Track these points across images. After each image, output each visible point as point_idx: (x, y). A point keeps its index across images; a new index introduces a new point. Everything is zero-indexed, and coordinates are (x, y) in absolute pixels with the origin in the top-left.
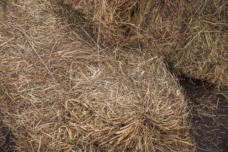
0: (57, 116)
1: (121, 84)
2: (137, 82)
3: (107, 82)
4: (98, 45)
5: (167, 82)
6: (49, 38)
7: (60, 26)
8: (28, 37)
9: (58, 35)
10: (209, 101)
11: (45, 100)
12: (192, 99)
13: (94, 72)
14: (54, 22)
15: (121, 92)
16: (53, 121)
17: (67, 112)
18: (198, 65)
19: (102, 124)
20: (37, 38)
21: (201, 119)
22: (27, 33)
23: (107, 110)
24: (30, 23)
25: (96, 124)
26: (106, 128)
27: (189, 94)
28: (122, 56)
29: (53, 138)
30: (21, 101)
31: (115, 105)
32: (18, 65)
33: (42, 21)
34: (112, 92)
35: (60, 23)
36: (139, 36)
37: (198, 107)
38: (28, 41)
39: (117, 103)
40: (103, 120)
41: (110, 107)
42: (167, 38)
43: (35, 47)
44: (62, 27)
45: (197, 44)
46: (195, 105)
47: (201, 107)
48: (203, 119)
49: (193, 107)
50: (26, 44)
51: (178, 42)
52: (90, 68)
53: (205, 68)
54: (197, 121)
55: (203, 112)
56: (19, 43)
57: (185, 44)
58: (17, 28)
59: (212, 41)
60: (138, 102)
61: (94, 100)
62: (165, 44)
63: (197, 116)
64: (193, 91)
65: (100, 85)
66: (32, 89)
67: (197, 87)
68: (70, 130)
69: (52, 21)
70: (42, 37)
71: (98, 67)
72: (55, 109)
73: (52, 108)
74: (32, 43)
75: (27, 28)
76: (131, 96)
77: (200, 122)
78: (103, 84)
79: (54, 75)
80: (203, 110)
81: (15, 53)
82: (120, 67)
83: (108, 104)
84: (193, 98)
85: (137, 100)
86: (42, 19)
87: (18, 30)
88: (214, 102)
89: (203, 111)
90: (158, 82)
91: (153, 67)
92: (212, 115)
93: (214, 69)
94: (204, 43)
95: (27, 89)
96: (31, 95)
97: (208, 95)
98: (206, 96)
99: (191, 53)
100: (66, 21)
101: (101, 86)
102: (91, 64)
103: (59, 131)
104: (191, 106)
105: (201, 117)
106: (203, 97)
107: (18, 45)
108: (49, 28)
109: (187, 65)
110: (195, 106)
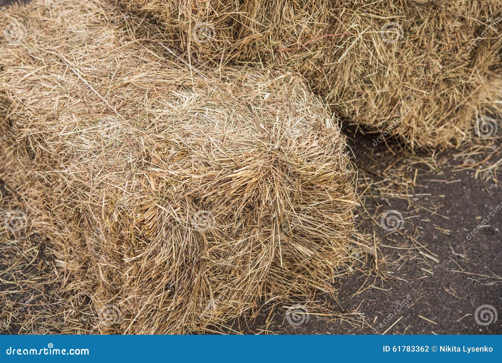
0: (128, 162)
1: (232, 111)
2: (259, 108)
3: (207, 109)
4: (190, 65)
5: (308, 108)
6: (106, 61)
7: (122, 43)
8: (69, 62)
9: (121, 56)
10: (401, 175)
11: (107, 143)
12: (369, 173)
13: (186, 99)
14: (113, 37)
15: (232, 123)
16: (123, 169)
17: (144, 155)
18: (367, 96)
19: (203, 168)
20: (85, 62)
21: (386, 203)
22: (67, 57)
23: (211, 149)
24: (71, 43)
25: (193, 168)
26: (210, 173)
27: (364, 166)
28: (231, 77)
29: (125, 191)
30: (66, 152)
31: (223, 141)
32: (56, 103)
33: (91, 38)
34: (217, 124)
35: (123, 38)
36: (257, 34)
37: (380, 184)
38: (71, 68)
39: (226, 137)
40: (204, 161)
41: (215, 144)
42: (305, 44)
43: (82, 77)
44: (127, 44)
45: (360, 55)
46: (374, 182)
47: (386, 184)
48: (389, 201)
49: (370, 185)
50: (67, 74)
51: (326, 53)
52: (178, 94)
53: (382, 105)
54: (380, 206)
55: (390, 192)
56: (55, 73)
57: (339, 54)
58: (49, 52)
59: (386, 51)
60: (260, 135)
61: (188, 135)
62: (304, 55)
63: (380, 198)
64: (371, 161)
65: (196, 114)
66: (84, 130)
67: (378, 154)
68: (151, 178)
69: (109, 37)
70: (93, 60)
71: (192, 92)
72: (124, 153)
73: (120, 151)
74: (77, 69)
75: (67, 50)
76: (248, 127)
77: (385, 207)
78: (202, 113)
79: (118, 110)
80: (390, 188)
81: (48, 86)
82: (230, 92)
83: (211, 139)
84: (371, 172)
85: (260, 132)
86: (91, 35)
87: (51, 55)
88: (409, 175)
89: (389, 190)
90: (294, 108)
91: (285, 89)
92: (406, 195)
93: (399, 108)
94: (373, 54)
95: (75, 130)
96: (83, 139)
97: (398, 165)
98: (395, 167)
99: (352, 73)
100: (132, 36)
101: (198, 115)
102: (181, 89)
103: (134, 181)
104: (367, 183)
105: (387, 200)
106: (388, 168)
107: (54, 75)
108: (104, 47)
109: (349, 99)
110: (375, 184)
